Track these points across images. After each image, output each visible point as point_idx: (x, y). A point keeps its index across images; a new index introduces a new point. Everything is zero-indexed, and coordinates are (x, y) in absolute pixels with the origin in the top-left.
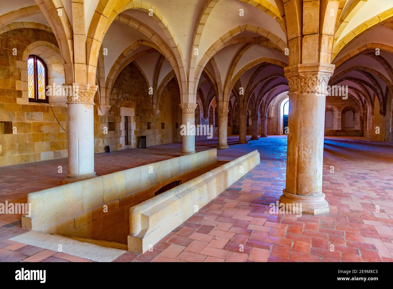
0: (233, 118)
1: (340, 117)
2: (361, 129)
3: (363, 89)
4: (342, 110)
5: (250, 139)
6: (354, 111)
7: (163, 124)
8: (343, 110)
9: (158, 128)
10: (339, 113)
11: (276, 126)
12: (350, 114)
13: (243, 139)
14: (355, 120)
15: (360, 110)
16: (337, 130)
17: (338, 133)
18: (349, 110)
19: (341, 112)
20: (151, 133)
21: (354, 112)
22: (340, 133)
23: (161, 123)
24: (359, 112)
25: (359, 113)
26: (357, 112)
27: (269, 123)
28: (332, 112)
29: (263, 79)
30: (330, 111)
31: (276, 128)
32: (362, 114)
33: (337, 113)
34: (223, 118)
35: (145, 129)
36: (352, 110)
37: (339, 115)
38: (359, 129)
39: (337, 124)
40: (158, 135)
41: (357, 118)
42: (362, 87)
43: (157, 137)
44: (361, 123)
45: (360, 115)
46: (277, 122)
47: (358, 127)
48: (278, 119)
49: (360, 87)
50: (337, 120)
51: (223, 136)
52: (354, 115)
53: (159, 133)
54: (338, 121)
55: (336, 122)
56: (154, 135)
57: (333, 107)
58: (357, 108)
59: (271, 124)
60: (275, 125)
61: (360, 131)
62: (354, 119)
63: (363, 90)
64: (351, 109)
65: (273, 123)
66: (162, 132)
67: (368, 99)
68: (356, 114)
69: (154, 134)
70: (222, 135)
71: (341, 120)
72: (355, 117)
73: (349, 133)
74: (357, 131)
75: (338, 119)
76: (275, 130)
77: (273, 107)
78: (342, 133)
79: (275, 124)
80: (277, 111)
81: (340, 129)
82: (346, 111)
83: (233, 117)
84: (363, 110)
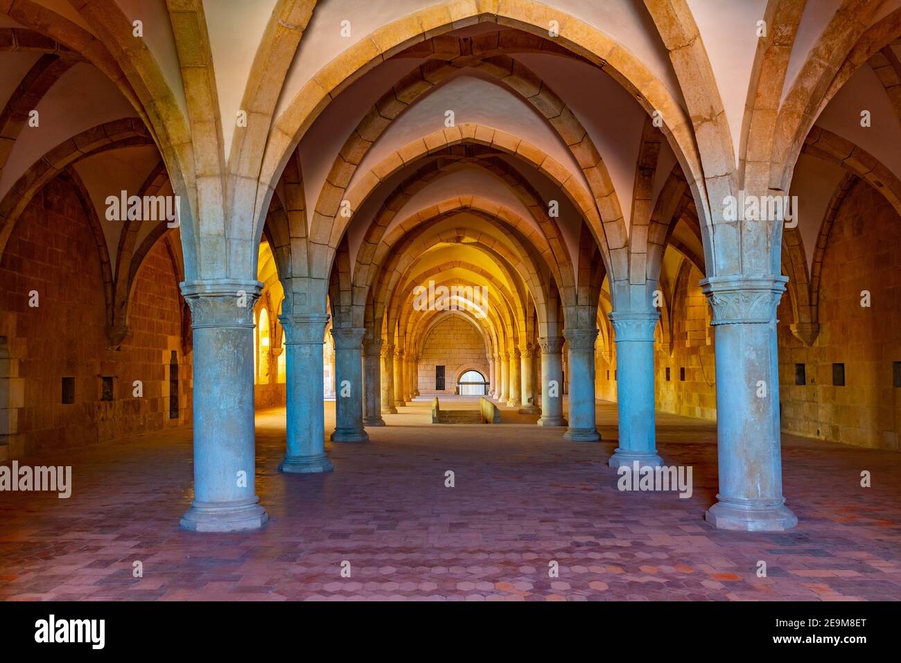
7: (839, 370)
9: (821, 383)
20: (804, 397)
23: (830, 363)
35: (790, 384)
40: (823, 405)
43: (820, 411)
53: (825, 400)
56: (812, 404)
66: (834, 398)
69: (812, 400)
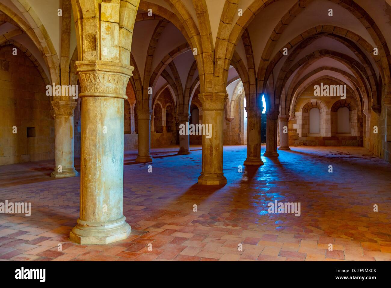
0: (176, 119)
1: (329, 117)
2: (359, 135)
3: (354, 71)
4: (331, 106)
5: (177, 153)
6: (350, 107)
8: (333, 107)
10: (327, 110)
11: (239, 132)
12: (343, 112)
13: (144, 155)
14: (351, 122)
15: (358, 106)
16: (325, 136)
17: (327, 141)
18: (343, 107)
19: (330, 110)
21: (350, 110)
22: (329, 141)
24: (356, 109)
25: (356, 111)
26: (354, 110)
27: (228, 126)
28: (319, 110)
29: (173, 51)
30: (316, 107)
31: (237, 134)
32: (360, 112)
33: (325, 110)
34: (61, 118)
36: (347, 107)
37: (327, 114)
38: (357, 135)
39: (325, 128)
41: (354, 118)
42: (351, 69)
44: (360, 126)
45: (357, 113)
46: (240, 125)
47: (355, 133)
48: (240, 120)
49: (349, 68)
50: (325, 121)
51: (62, 152)
52: (350, 114)
54: (327, 124)
55: (324, 124)
57: (319, 102)
58: (353, 103)
59: (231, 128)
60: (236, 130)
61: (357, 138)
62: (350, 119)
63: (354, 73)
64: (346, 105)
65: (233, 127)
67: (362, 88)
68: (353, 112)
70: (60, 151)
71: (330, 121)
72: (352, 117)
73: (343, 141)
74: (354, 138)
75: (327, 120)
76: (236, 138)
77: (233, 102)
78: (332, 142)
79: (236, 128)
80: (240, 108)
81: (330, 135)
82: (339, 108)
83: (175, 117)
84: (360, 106)
